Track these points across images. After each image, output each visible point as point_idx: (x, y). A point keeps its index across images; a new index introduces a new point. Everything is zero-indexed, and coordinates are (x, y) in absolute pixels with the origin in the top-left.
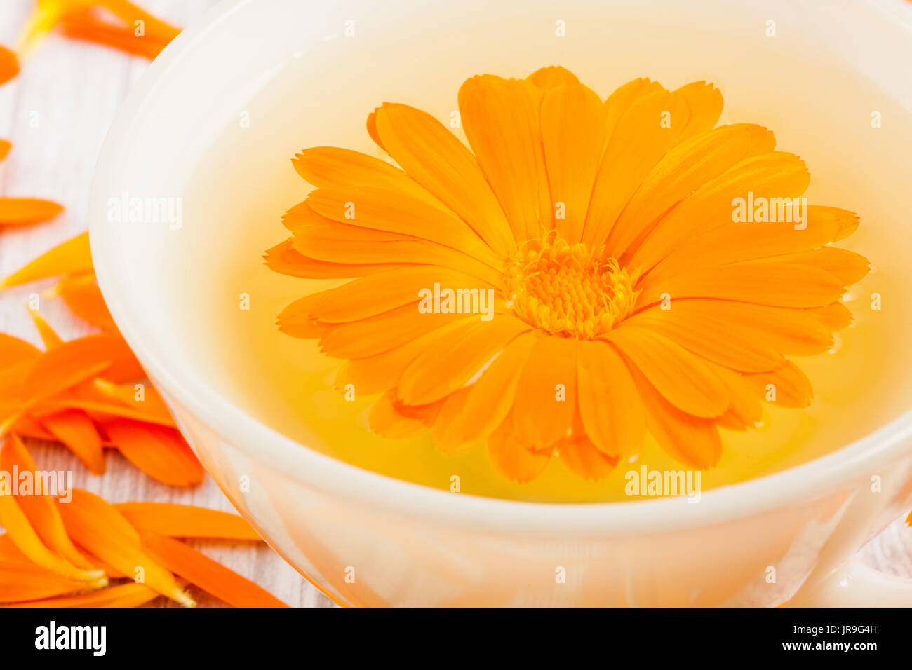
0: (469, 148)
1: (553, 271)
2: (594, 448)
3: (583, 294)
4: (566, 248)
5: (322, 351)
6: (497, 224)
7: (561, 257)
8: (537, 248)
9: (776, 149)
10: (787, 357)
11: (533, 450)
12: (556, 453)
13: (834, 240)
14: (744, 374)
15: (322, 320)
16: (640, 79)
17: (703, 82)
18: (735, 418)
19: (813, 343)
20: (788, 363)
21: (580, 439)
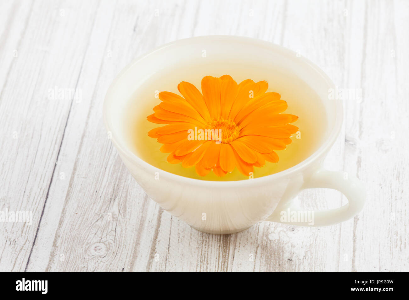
0: (202, 94)
1: (220, 126)
2: (222, 169)
3: (226, 132)
4: (223, 121)
5: (158, 141)
6: (207, 114)
7: (222, 123)
8: (216, 120)
9: (281, 99)
10: (274, 150)
11: (206, 169)
12: (212, 170)
13: (291, 123)
14: (262, 154)
15: (159, 134)
16: (248, 79)
17: (264, 81)
18: (258, 164)
19: (281, 147)
20: (273, 152)
21: (218, 167)
